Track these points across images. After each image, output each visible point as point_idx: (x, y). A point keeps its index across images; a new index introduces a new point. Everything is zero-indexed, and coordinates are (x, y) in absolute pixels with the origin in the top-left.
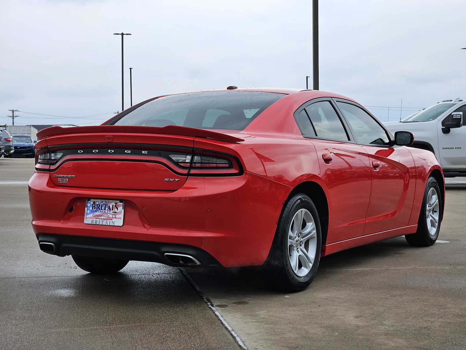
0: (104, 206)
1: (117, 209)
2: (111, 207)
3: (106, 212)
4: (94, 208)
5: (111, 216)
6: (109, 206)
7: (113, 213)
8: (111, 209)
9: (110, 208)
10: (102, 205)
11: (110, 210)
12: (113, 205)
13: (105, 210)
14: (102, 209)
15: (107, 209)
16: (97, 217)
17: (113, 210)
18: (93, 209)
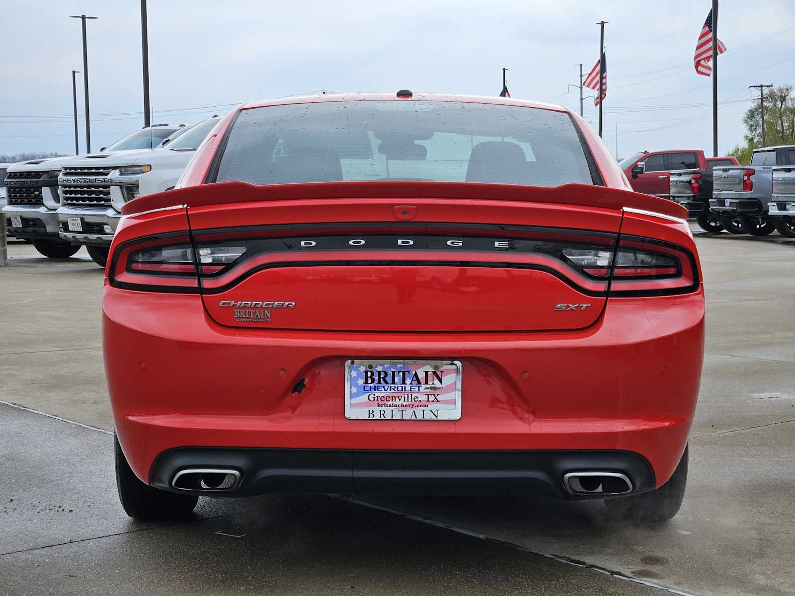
0: (401, 374)
1: (441, 381)
2: (421, 375)
3: (408, 388)
4: (370, 381)
5: (423, 398)
6: (416, 375)
7: (428, 391)
8: (423, 381)
9: (418, 380)
10: (394, 372)
11: (419, 383)
12: (427, 373)
13: (404, 383)
14: (393, 382)
15: (408, 381)
16: (380, 403)
17: (426, 383)
18: (366, 382)
